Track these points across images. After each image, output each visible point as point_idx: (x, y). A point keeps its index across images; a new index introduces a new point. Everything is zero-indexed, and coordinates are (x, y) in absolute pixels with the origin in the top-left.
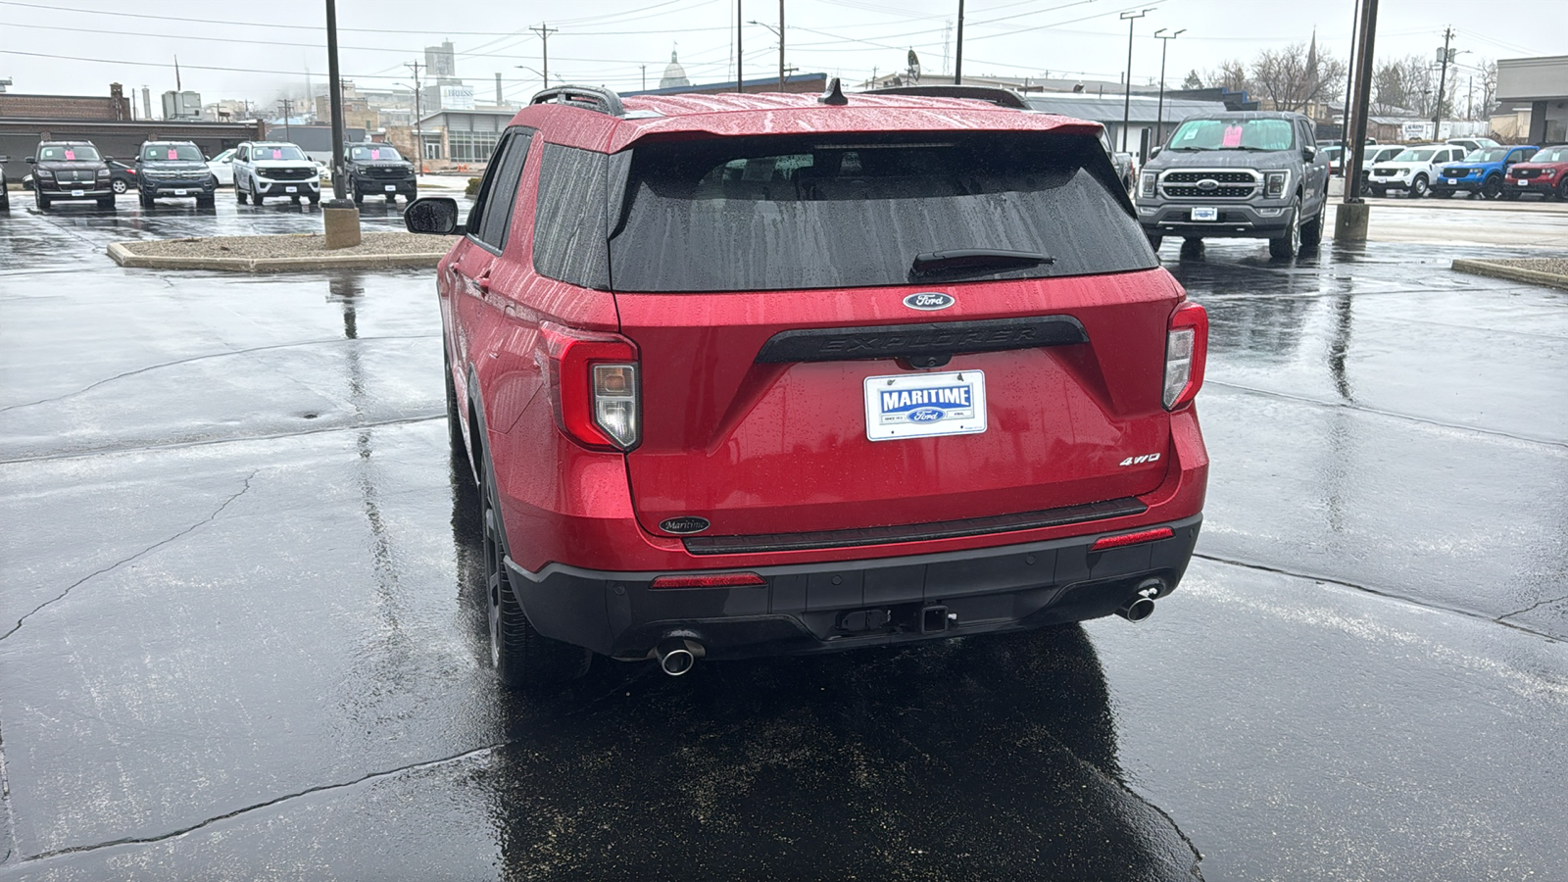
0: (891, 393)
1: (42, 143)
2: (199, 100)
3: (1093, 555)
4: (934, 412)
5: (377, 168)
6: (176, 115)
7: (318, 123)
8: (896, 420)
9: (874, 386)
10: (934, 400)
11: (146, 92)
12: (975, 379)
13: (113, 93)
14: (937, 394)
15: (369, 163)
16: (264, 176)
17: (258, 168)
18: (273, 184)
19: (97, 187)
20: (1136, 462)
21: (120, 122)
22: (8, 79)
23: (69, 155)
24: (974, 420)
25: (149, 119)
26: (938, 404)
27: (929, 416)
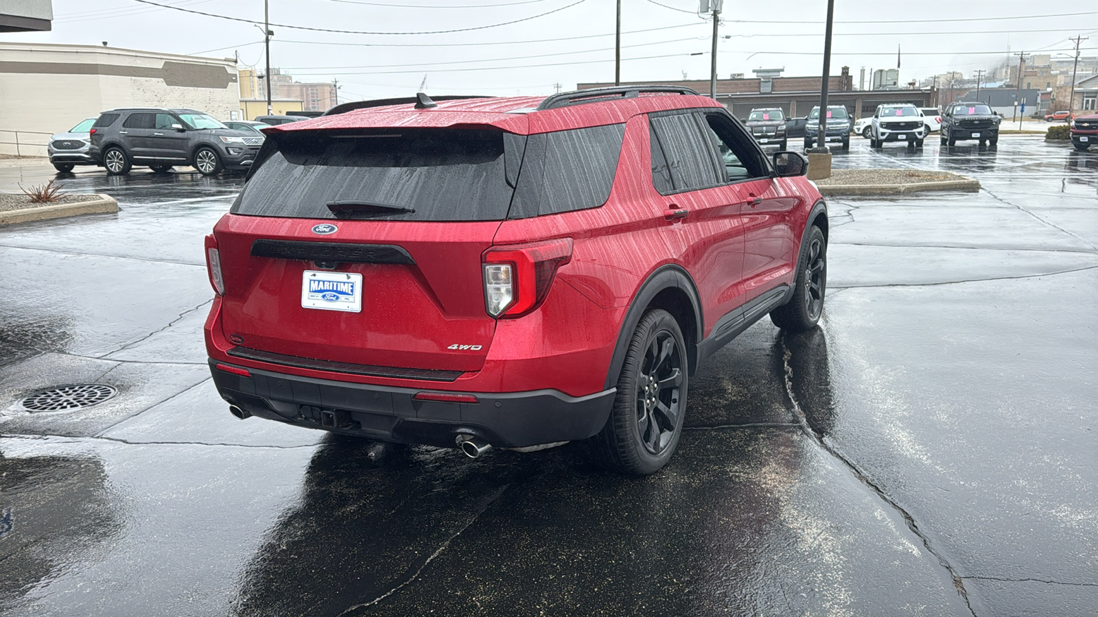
0: (314, 281)
1: (753, 110)
2: (898, 75)
3: (417, 402)
4: (334, 296)
5: (968, 120)
6: (881, 85)
7: (1007, 86)
8: (315, 298)
9: (307, 275)
10: (335, 289)
11: (863, 71)
12: (357, 279)
13: (843, 73)
14: (337, 285)
15: (963, 117)
16: (885, 128)
17: (881, 123)
18: (890, 133)
19: (776, 136)
20: (461, 348)
21: (844, 92)
22: (782, 68)
23: (766, 117)
24: (353, 304)
25: (862, 89)
26: (336, 291)
27: (332, 298)
